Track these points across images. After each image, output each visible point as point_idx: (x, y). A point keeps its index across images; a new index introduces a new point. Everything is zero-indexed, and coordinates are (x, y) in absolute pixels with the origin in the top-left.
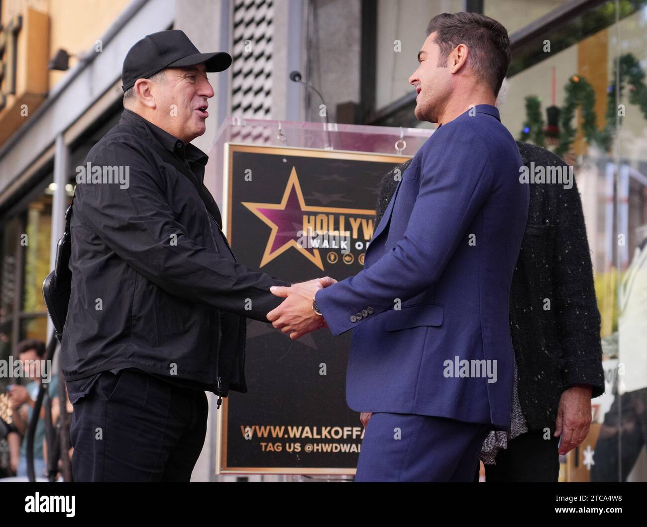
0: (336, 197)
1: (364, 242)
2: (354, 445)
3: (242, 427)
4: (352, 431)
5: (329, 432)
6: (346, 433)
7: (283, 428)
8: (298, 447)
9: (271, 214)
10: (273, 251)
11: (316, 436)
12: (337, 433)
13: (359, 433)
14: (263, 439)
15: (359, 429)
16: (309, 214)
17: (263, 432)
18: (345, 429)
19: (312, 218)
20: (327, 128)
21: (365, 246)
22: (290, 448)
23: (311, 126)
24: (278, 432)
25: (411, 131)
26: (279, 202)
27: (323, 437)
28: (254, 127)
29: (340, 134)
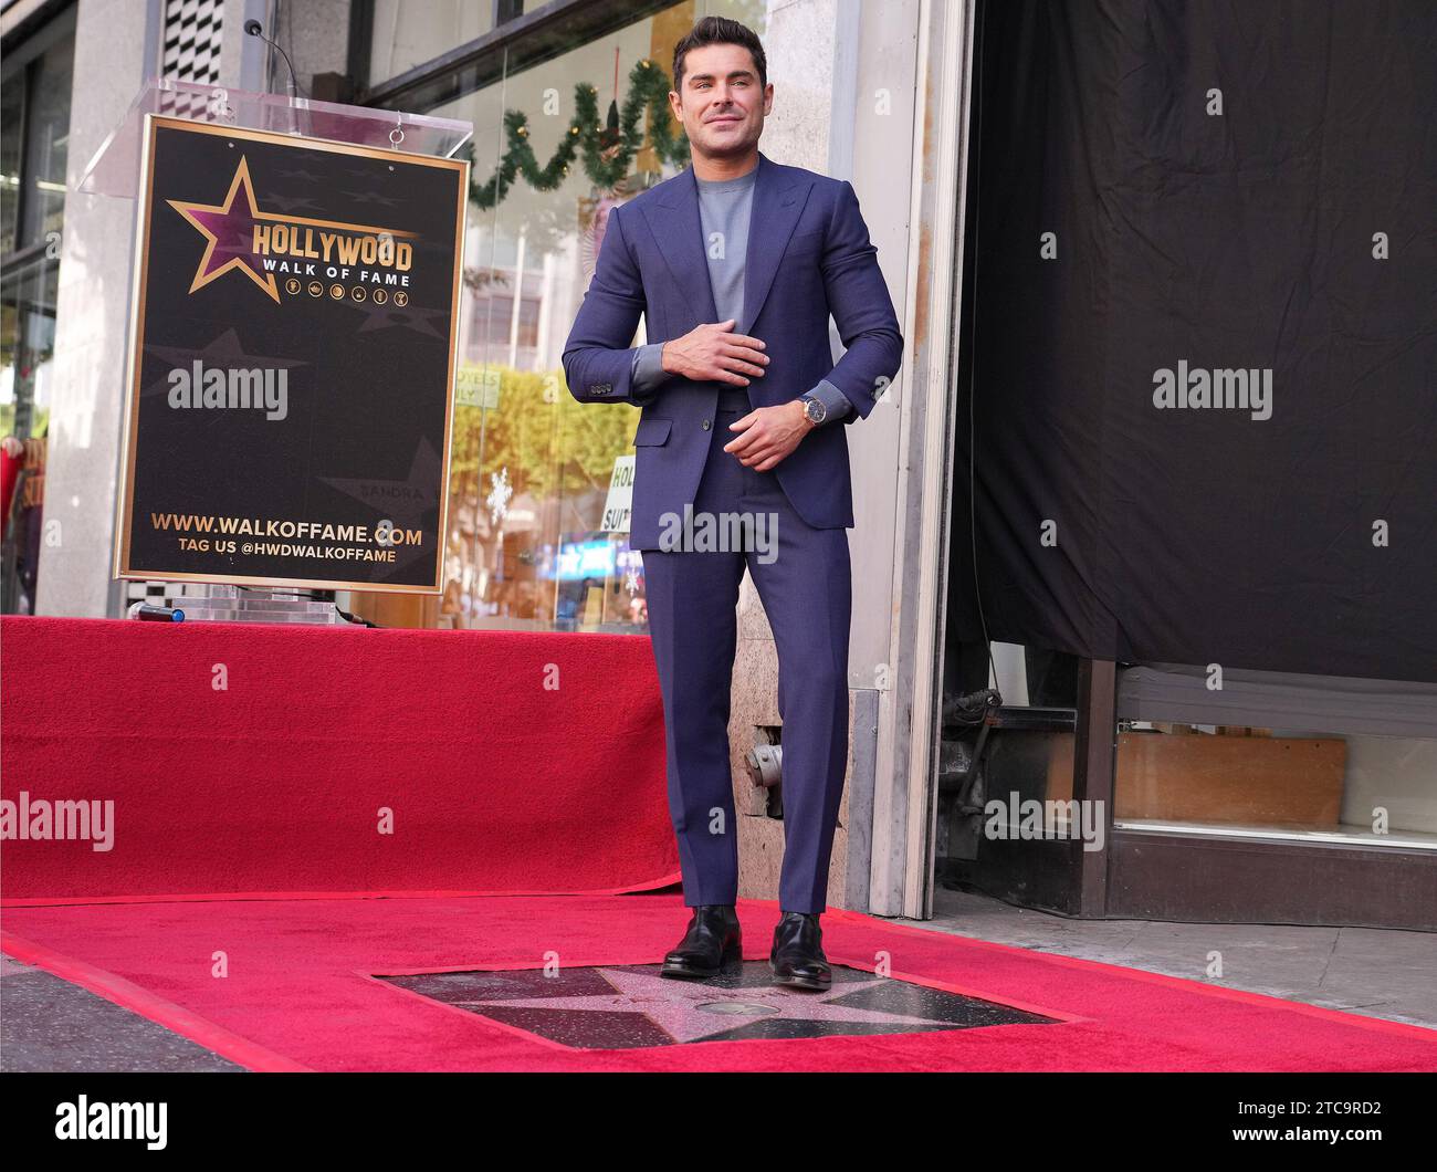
0: (303, 202)
1: (340, 268)
2: (311, 548)
3: (154, 515)
4: (309, 528)
5: (277, 528)
6: (300, 530)
7: (212, 519)
8: (232, 544)
9: (208, 220)
10: (207, 272)
11: (257, 533)
12: (288, 529)
13: (319, 531)
14: (182, 533)
15: (320, 526)
16: (263, 223)
17: (183, 523)
18: (300, 525)
19: (267, 229)
20: (294, 104)
21: (340, 273)
22: (220, 548)
23: (274, 101)
24: (205, 524)
25: (413, 118)
26: (221, 204)
27: (269, 534)
28: (194, 96)
29: (314, 114)
